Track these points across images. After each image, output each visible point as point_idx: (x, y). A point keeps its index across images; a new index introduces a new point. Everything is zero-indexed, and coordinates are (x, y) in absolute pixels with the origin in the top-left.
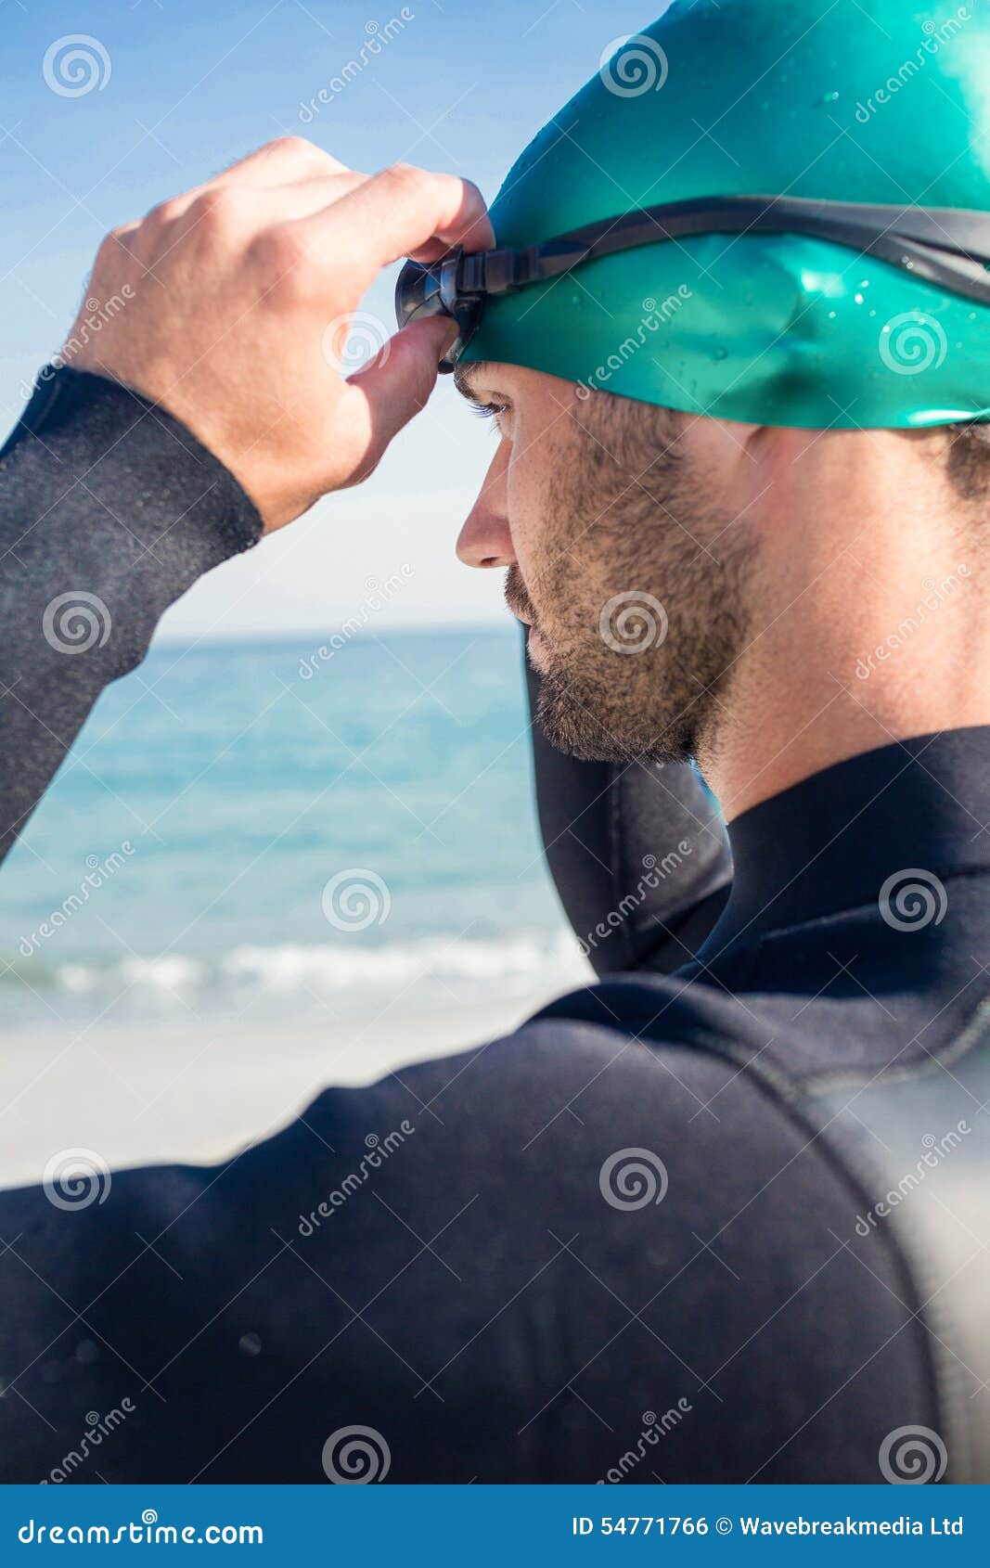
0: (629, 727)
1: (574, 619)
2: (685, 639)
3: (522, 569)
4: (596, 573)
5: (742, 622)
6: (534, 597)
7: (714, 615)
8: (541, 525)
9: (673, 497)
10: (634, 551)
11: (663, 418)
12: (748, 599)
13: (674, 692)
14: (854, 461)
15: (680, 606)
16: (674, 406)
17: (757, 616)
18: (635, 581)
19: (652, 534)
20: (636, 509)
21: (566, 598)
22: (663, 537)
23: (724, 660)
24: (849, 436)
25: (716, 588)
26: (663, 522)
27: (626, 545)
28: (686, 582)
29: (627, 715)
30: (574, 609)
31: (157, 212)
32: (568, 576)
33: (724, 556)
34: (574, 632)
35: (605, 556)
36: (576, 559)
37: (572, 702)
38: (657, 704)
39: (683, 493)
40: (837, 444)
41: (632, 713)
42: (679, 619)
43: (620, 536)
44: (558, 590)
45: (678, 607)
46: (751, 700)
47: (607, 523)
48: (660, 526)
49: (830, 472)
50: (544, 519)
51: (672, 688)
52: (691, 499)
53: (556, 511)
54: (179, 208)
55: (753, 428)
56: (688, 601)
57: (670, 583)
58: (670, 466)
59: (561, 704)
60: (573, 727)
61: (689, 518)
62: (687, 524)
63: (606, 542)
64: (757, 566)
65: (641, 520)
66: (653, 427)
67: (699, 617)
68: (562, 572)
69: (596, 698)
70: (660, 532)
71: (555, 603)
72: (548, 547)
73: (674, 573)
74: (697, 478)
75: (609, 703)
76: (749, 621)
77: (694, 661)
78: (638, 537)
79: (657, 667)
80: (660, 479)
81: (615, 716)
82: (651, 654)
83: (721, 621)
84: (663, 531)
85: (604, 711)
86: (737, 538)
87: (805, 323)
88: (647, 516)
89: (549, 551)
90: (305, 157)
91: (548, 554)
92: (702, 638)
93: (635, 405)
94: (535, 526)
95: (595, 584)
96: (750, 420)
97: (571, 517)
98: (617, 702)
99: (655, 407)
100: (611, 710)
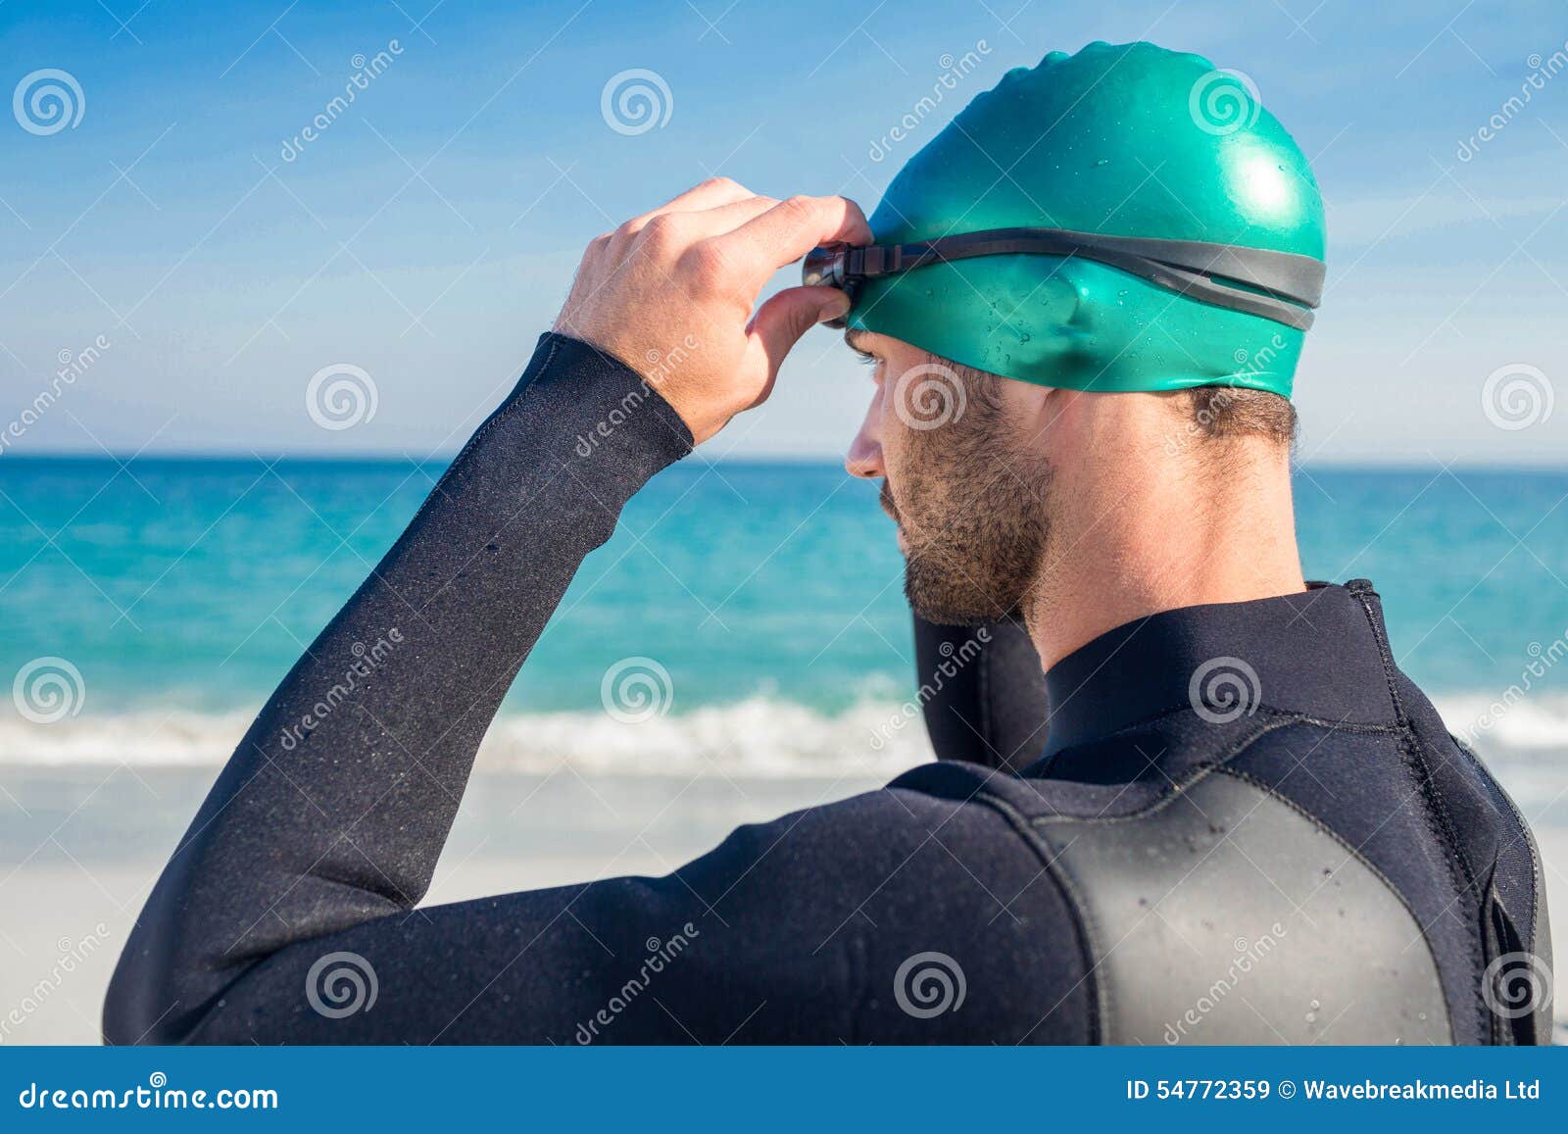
0: (968, 599)
1: (925, 522)
2: (1004, 538)
3: (891, 483)
4: (941, 489)
5: (1045, 527)
6: (898, 503)
7: (1024, 522)
8: (902, 453)
9: (994, 437)
10: (968, 475)
11: (987, 380)
12: (1047, 511)
13: (999, 575)
14: (1118, 417)
15: (1000, 515)
16: (995, 372)
17: (1055, 523)
18: (967, 496)
19: (979, 463)
20: (969, 445)
21: (919, 505)
22: (986, 465)
23: (1033, 553)
24: (1116, 397)
25: (1024, 503)
26: (987, 455)
27: (961, 470)
28: (1003, 498)
29: (966, 591)
30: (926, 514)
31: (625, 227)
32: (920, 490)
33: (1029, 480)
34: (925, 530)
35: (947, 477)
36: (927, 479)
37: (927, 580)
38: (987, 584)
39: (1001, 434)
40: (1107, 403)
41: (969, 589)
42: (999, 524)
43: (957, 464)
44: (913, 500)
45: (1000, 516)
46: (1054, 583)
47: (948, 454)
48: (985, 458)
49: (1102, 422)
50: (904, 449)
51: (997, 572)
52: (1007, 438)
53: (912, 444)
54: (640, 224)
55: (1050, 389)
56: (1005, 511)
57: (992, 499)
58: (992, 414)
59: (917, 581)
60: (926, 599)
61: (1005, 453)
62: (1003, 457)
63: (947, 468)
64: (1053, 487)
65: (971, 453)
66: (980, 388)
67: (1012, 522)
68: (916, 488)
69: (943, 578)
70: (985, 462)
71: (913, 509)
72: (907, 469)
73: (995, 491)
74: (1010, 424)
75: (952, 583)
76: (1049, 526)
77: (1012, 554)
78: (970, 464)
79: (985, 558)
80: (985, 424)
81: (957, 592)
82: (979, 548)
83: (1029, 526)
84: (986, 461)
85: (948, 588)
86: (1038, 468)
87: (1080, 320)
88: (977, 450)
89: (908, 471)
90: (730, 191)
91: (907, 473)
92: (1016, 537)
93: (968, 370)
94: (898, 454)
95: (940, 497)
96: (1048, 384)
97: (922, 449)
98: (957, 581)
99: (981, 372)
100: (954, 587)
